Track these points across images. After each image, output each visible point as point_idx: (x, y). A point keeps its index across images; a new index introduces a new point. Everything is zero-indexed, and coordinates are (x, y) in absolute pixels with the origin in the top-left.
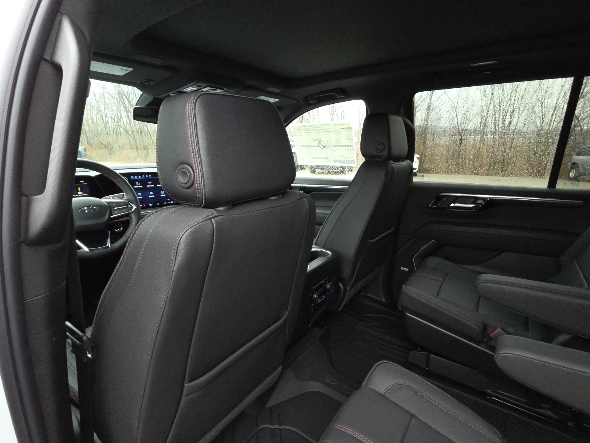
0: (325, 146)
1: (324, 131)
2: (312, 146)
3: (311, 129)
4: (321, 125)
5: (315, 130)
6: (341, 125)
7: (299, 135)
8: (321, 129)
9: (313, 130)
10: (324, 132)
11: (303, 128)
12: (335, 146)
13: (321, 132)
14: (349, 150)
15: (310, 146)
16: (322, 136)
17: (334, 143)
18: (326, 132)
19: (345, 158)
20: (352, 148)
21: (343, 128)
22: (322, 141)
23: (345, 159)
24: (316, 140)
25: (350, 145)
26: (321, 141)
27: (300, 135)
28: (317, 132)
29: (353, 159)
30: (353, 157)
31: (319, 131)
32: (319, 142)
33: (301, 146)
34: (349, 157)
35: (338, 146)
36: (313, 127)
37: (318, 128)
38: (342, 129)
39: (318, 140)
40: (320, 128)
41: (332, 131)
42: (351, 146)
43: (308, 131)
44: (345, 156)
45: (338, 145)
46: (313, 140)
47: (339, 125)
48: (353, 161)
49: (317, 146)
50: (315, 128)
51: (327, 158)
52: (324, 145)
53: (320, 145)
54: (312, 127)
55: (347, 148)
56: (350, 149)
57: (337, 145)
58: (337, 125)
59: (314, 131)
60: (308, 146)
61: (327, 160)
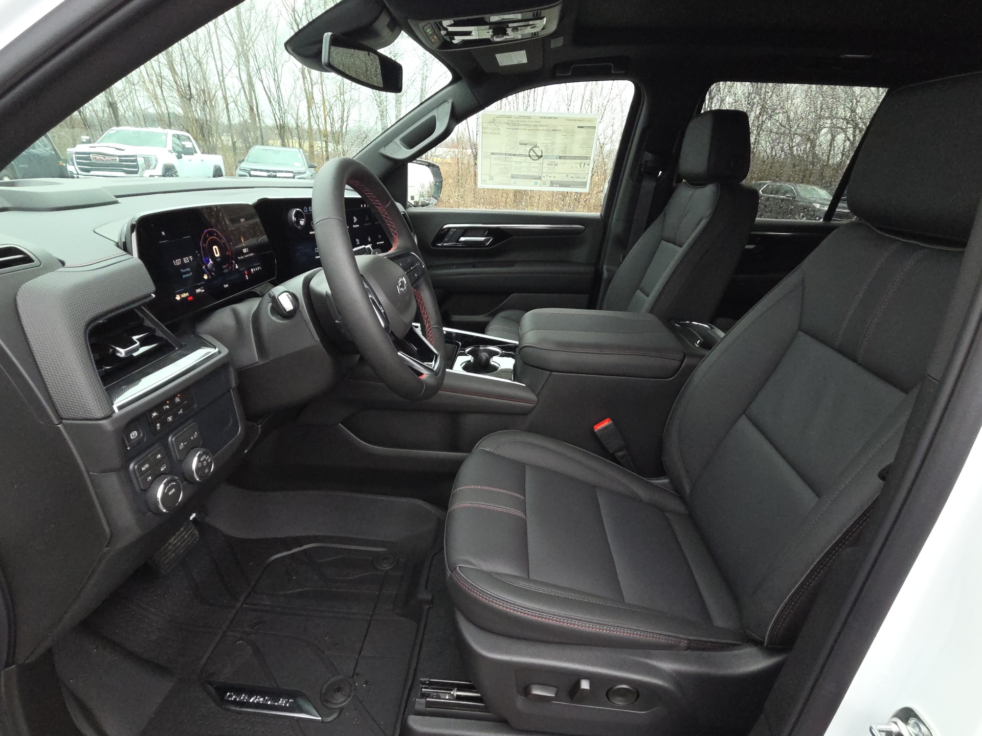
0: (541, 156)
1: (545, 128)
2: (514, 155)
3: (521, 123)
4: (541, 117)
5: (527, 125)
6: (580, 120)
7: (491, 133)
8: (542, 126)
9: (524, 125)
10: (546, 130)
11: (506, 120)
12: (560, 158)
13: (539, 130)
14: (582, 165)
15: (510, 155)
16: (541, 139)
17: (558, 152)
18: (549, 130)
19: (572, 177)
20: (587, 161)
21: (582, 127)
22: (538, 147)
23: (572, 180)
24: (525, 144)
25: (585, 157)
26: (536, 146)
27: (495, 134)
28: (532, 130)
29: (585, 180)
30: (586, 178)
31: (535, 128)
32: (532, 149)
33: (492, 154)
34: (579, 178)
35: (565, 158)
36: (525, 120)
37: (534, 123)
38: (579, 127)
39: (531, 145)
40: (539, 124)
41: (560, 130)
42: (587, 158)
43: (516, 127)
44: (573, 176)
45: (564, 155)
46: (520, 144)
47: (575, 120)
48: (584, 184)
49: (526, 156)
50: (529, 121)
51: (540, 178)
52: (539, 154)
53: (532, 153)
54: (523, 120)
55: (579, 161)
56: (585, 164)
57: (563, 155)
58: (571, 120)
59: (525, 127)
60: (506, 154)
61: (539, 181)
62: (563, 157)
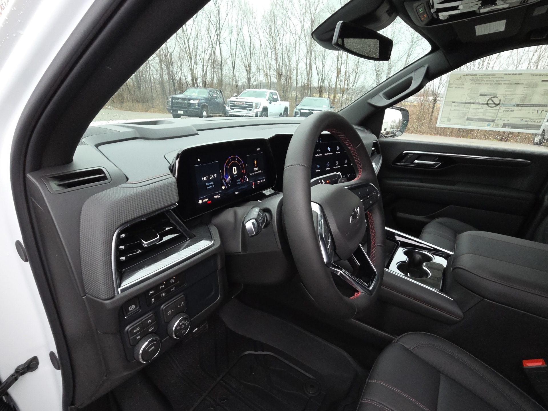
0: (499, 104)
1: (507, 82)
2: (473, 103)
3: (484, 79)
4: (506, 74)
5: (490, 81)
7: (456, 88)
8: (505, 81)
9: (487, 81)
10: (508, 84)
11: (471, 77)
12: (518, 105)
13: (501, 84)
14: (540, 112)
15: (469, 103)
16: (501, 92)
17: (516, 101)
18: (511, 84)
19: (526, 121)
20: (546, 109)
22: (497, 97)
23: (526, 123)
24: (485, 95)
25: (545, 105)
26: (495, 97)
27: (459, 88)
28: (495, 84)
29: (540, 124)
30: (542, 121)
31: (498, 82)
32: (491, 99)
33: (453, 102)
34: (534, 122)
35: (522, 105)
36: (489, 76)
37: (498, 79)
38: (543, 81)
39: (491, 95)
40: (502, 79)
41: (523, 84)
43: (479, 82)
44: (527, 120)
45: (523, 103)
46: (481, 95)
48: (537, 127)
49: (484, 104)
50: (492, 78)
51: (493, 121)
52: (497, 103)
53: (490, 102)
54: (487, 77)
55: (537, 108)
57: (521, 103)
58: (536, 75)
59: (488, 82)
60: (465, 103)
61: (492, 123)
62: (521, 104)
